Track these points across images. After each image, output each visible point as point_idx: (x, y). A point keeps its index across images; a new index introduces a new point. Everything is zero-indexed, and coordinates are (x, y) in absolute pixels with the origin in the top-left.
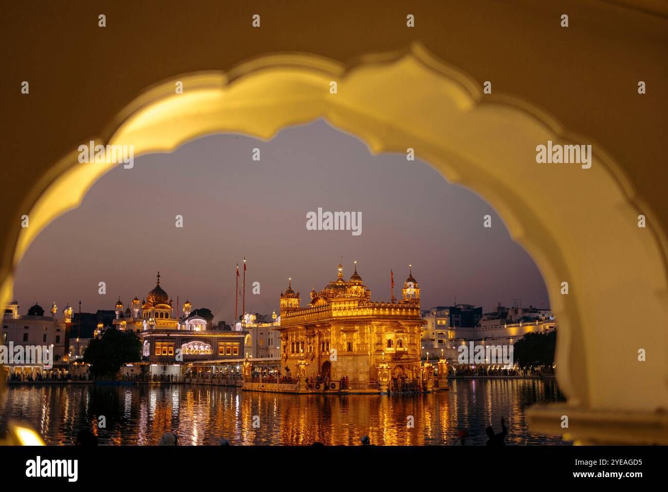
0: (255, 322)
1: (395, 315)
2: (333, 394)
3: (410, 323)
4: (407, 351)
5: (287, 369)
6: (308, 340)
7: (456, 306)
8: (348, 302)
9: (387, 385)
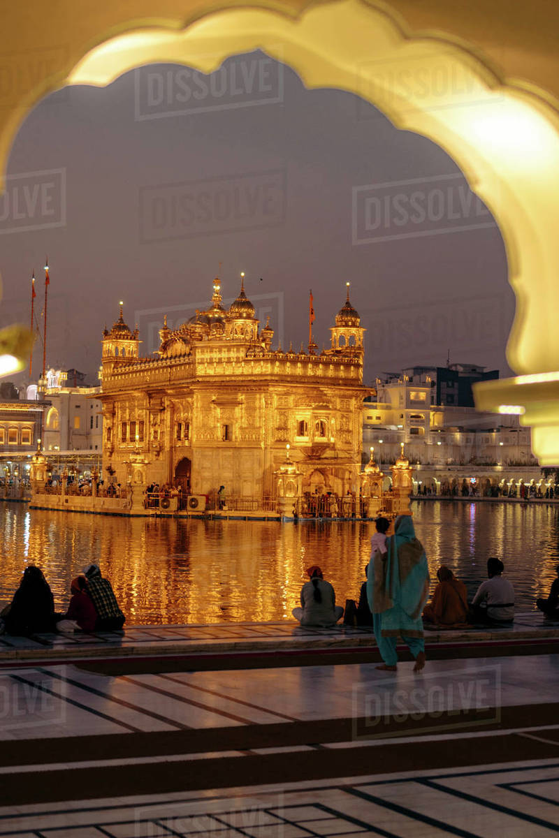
0: (66, 384)
1: (315, 377)
2: (193, 517)
3: (342, 392)
4: (334, 444)
5: (111, 471)
6: (152, 419)
7: (451, 366)
8: (226, 350)
9: (294, 505)
